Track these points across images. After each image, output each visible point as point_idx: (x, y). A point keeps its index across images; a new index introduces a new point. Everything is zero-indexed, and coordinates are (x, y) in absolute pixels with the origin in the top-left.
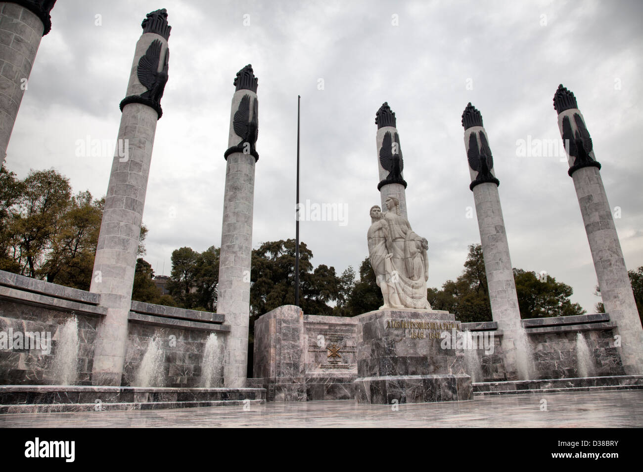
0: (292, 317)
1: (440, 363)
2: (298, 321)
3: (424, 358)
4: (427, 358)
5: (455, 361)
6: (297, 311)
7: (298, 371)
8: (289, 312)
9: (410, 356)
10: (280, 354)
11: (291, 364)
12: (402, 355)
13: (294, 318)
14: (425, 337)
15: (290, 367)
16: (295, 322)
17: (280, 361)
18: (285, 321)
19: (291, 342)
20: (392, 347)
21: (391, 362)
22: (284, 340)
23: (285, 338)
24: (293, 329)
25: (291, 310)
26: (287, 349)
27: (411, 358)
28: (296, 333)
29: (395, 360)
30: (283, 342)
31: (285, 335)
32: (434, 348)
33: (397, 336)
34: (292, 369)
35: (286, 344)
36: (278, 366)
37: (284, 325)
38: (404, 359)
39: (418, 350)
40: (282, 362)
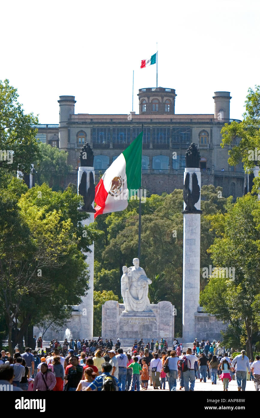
0: (112, 307)
1: (144, 334)
2: (115, 309)
3: (137, 332)
4: (138, 332)
5: (152, 333)
6: (115, 304)
7: (115, 334)
8: (111, 304)
9: (130, 331)
10: (106, 326)
11: (112, 330)
12: (126, 330)
13: (113, 307)
14: (138, 323)
15: (111, 332)
16: (114, 309)
17: (106, 329)
18: (108, 309)
19: (112, 319)
20: (122, 327)
21: (121, 333)
22: (108, 318)
23: (108, 317)
24: (113, 313)
25: (112, 303)
26: (110, 323)
27: (130, 332)
28: (114, 315)
29: (123, 332)
30: (107, 320)
31: (108, 316)
32: (142, 328)
33: (125, 323)
34: (112, 333)
35: (109, 320)
36: (105, 332)
37: (108, 311)
38: (127, 332)
39: (134, 328)
40: (107, 329)
